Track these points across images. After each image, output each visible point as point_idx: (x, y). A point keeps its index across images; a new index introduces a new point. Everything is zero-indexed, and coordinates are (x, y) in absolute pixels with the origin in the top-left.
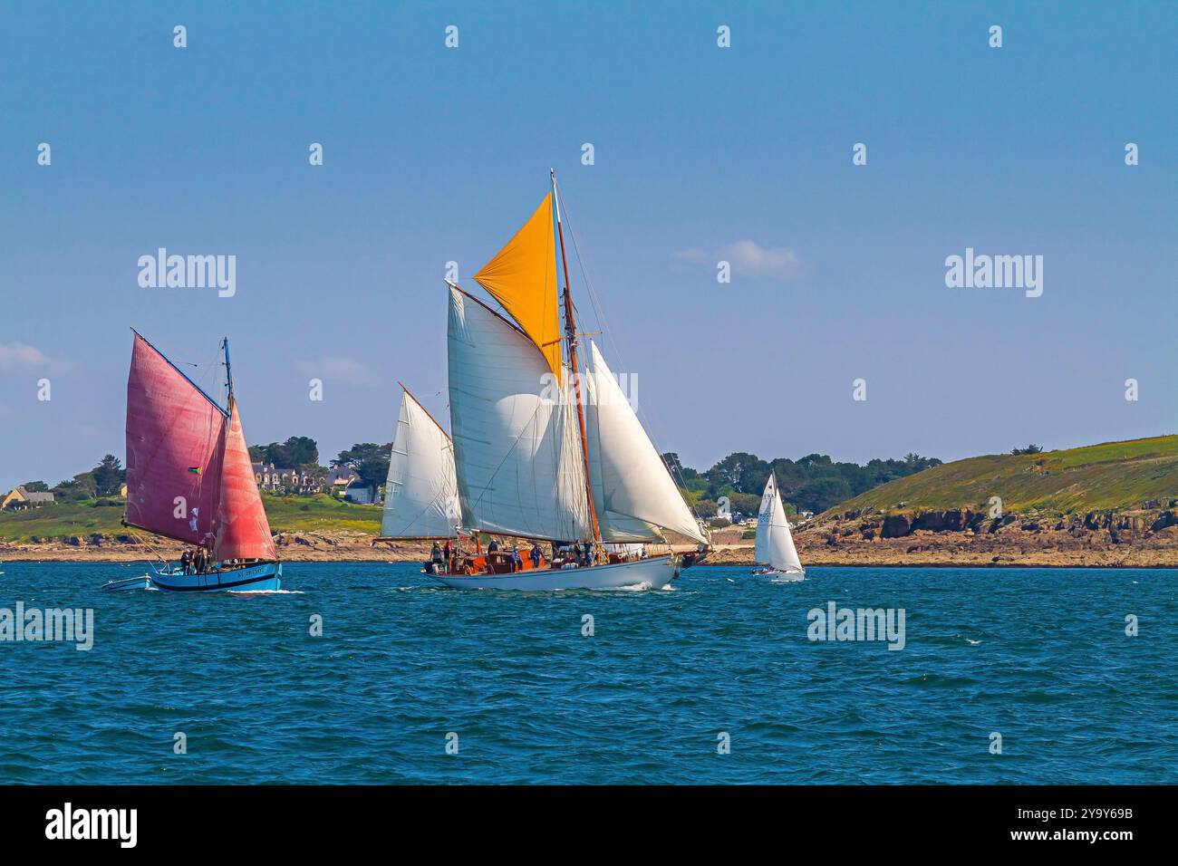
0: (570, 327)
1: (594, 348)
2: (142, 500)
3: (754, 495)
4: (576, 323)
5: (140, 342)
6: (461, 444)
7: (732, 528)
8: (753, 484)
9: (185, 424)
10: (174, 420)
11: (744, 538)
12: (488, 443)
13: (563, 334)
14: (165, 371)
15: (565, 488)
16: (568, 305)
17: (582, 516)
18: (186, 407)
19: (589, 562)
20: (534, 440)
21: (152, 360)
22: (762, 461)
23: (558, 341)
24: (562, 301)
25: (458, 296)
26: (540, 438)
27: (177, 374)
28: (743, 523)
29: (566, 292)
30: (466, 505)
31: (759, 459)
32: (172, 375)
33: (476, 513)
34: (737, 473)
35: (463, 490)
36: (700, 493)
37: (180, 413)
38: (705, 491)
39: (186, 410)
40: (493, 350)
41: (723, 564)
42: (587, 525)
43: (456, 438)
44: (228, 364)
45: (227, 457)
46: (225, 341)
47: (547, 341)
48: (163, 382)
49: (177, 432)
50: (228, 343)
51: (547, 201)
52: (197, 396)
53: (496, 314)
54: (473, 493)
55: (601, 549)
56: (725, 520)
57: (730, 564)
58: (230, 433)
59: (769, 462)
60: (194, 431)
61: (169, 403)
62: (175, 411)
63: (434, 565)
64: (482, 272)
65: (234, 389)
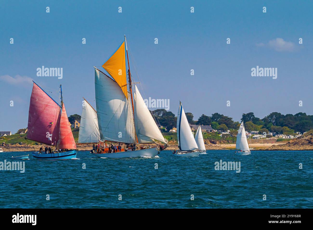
0: (130, 81)
1: (136, 87)
2: (33, 132)
3: (280, 127)
4: (132, 80)
5: (35, 85)
6: (99, 115)
7: (273, 138)
8: (279, 123)
9: (48, 109)
10: (45, 108)
11: (277, 141)
12: (107, 114)
13: (128, 83)
14: (43, 94)
15: (128, 128)
16: (129, 74)
17: (133, 136)
18: (49, 104)
19: (135, 149)
20: (119, 113)
21: (39, 90)
22: (282, 115)
23: (126, 85)
24: (128, 73)
25: (98, 72)
26: (121, 113)
27: (46, 95)
28: (276, 136)
29: (129, 71)
30: (101, 133)
31: (282, 114)
32: (45, 95)
33: (104, 135)
34: (274, 119)
35: (100, 129)
36: (261, 126)
37: (47, 106)
38: (263, 125)
39: (49, 105)
40: (108, 87)
41: (274, 150)
42: (135, 139)
43: (98, 113)
44: (61, 92)
45: (61, 119)
46: (61, 85)
47: (123, 85)
48: (42, 97)
49: (46, 112)
50: (62, 86)
51: (123, 44)
52: (52, 101)
53: (108, 77)
54: (103, 129)
55: (138, 145)
56: (270, 135)
57: (276, 150)
58: (62, 112)
59: (285, 115)
60: (51, 112)
61: (44, 103)
62: (45, 105)
63: (93, 151)
64: (104, 64)
65: (63, 100)
